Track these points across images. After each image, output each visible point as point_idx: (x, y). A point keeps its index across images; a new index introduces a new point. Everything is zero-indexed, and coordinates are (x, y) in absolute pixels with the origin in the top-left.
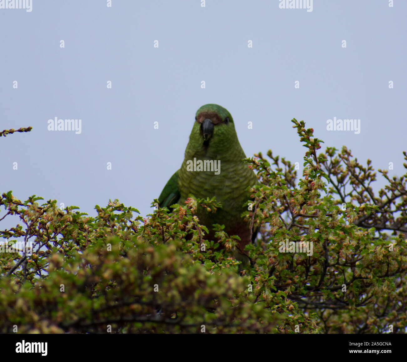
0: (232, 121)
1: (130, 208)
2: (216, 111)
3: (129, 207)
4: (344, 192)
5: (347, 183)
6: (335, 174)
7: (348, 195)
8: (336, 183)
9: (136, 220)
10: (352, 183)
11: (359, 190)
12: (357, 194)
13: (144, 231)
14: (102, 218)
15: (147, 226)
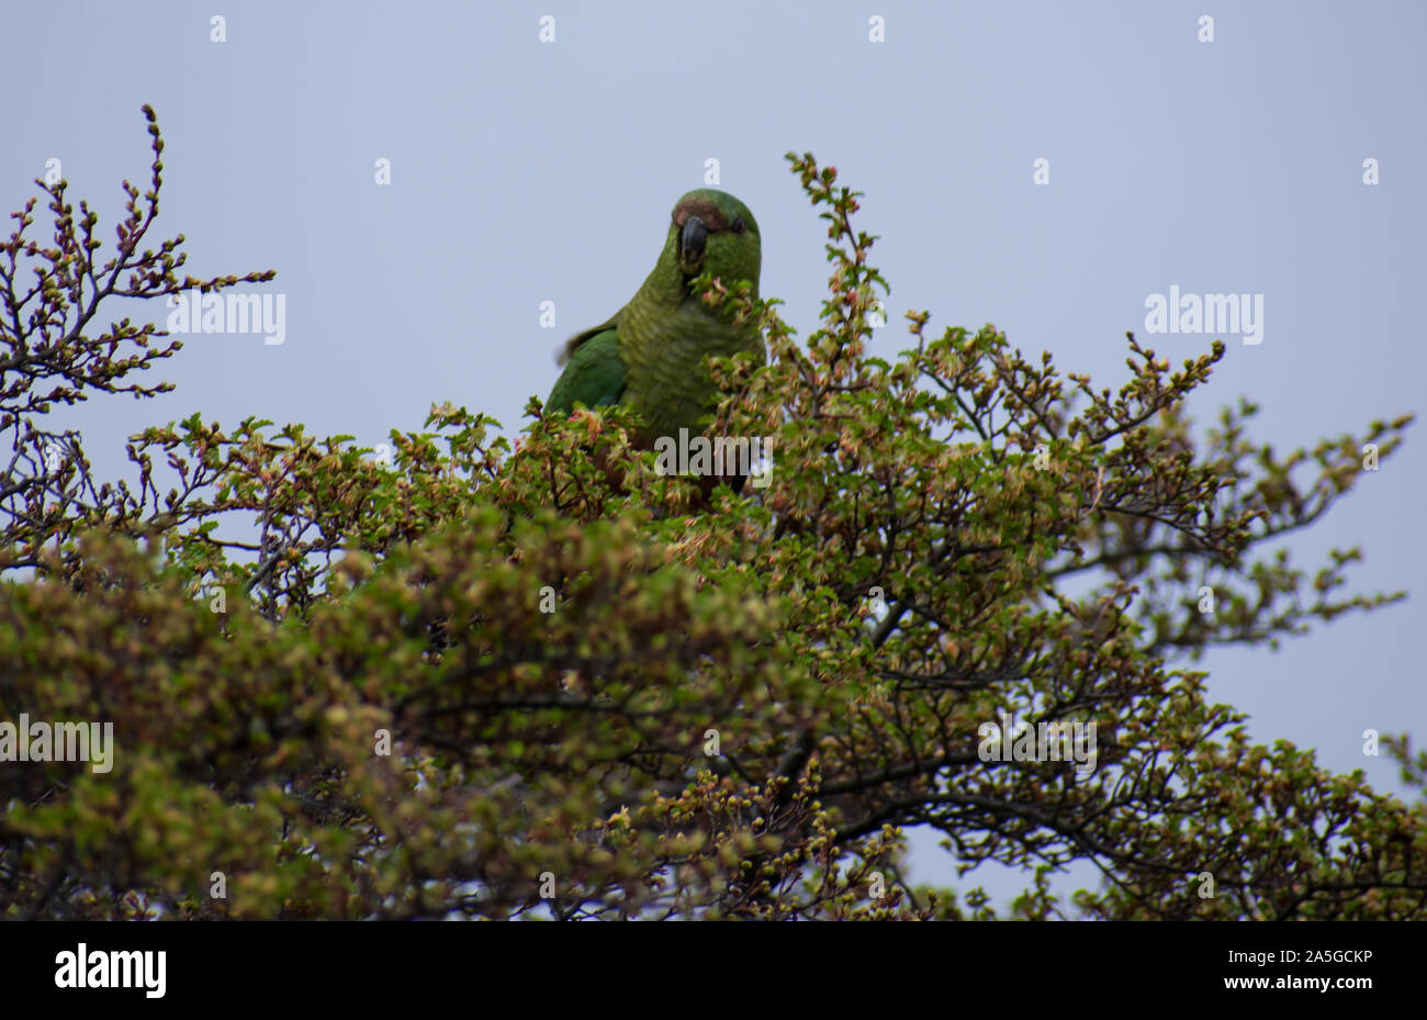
0: (754, 229)
1: (480, 417)
2: (716, 202)
3: (479, 413)
4: (990, 426)
5: (995, 405)
6: (969, 386)
7: (999, 432)
8: (972, 407)
9: (494, 446)
10: (1009, 405)
11: (1024, 421)
12: (1019, 430)
13: (516, 469)
14: (409, 454)
15: (521, 456)
